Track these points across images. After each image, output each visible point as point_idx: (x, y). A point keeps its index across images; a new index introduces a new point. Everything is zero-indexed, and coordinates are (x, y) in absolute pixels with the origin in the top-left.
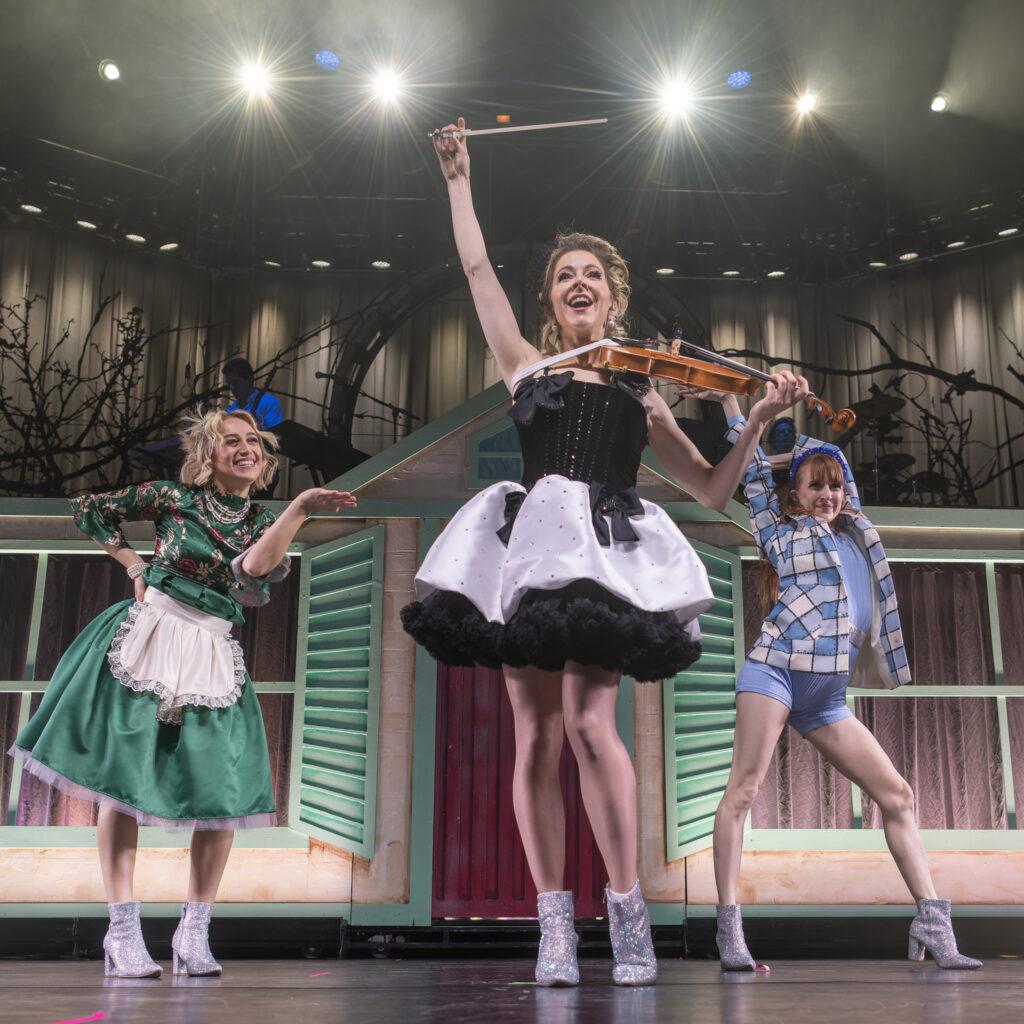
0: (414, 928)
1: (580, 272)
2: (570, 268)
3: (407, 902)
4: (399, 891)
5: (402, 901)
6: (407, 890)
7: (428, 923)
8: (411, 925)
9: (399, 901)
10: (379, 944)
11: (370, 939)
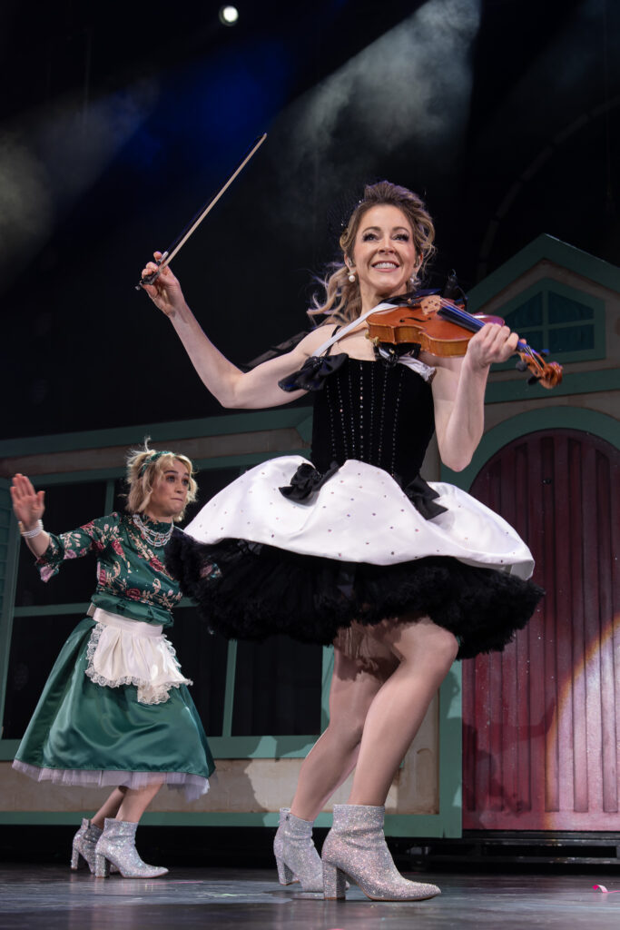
0: (445, 840)
1: (387, 236)
2: (376, 229)
3: (437, 813)
4: (428, 801)
5: (432, 811)
6: (437, 800)
7: (459, 835)
8: (441, 836)
9: (429, 812)
10: (417, 857)
11: (408, 851)
